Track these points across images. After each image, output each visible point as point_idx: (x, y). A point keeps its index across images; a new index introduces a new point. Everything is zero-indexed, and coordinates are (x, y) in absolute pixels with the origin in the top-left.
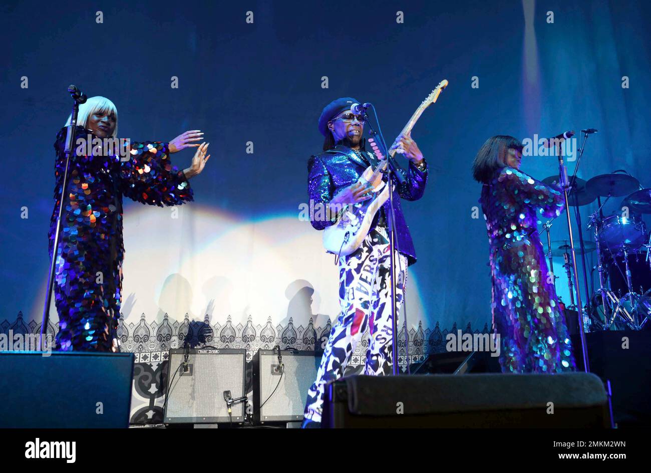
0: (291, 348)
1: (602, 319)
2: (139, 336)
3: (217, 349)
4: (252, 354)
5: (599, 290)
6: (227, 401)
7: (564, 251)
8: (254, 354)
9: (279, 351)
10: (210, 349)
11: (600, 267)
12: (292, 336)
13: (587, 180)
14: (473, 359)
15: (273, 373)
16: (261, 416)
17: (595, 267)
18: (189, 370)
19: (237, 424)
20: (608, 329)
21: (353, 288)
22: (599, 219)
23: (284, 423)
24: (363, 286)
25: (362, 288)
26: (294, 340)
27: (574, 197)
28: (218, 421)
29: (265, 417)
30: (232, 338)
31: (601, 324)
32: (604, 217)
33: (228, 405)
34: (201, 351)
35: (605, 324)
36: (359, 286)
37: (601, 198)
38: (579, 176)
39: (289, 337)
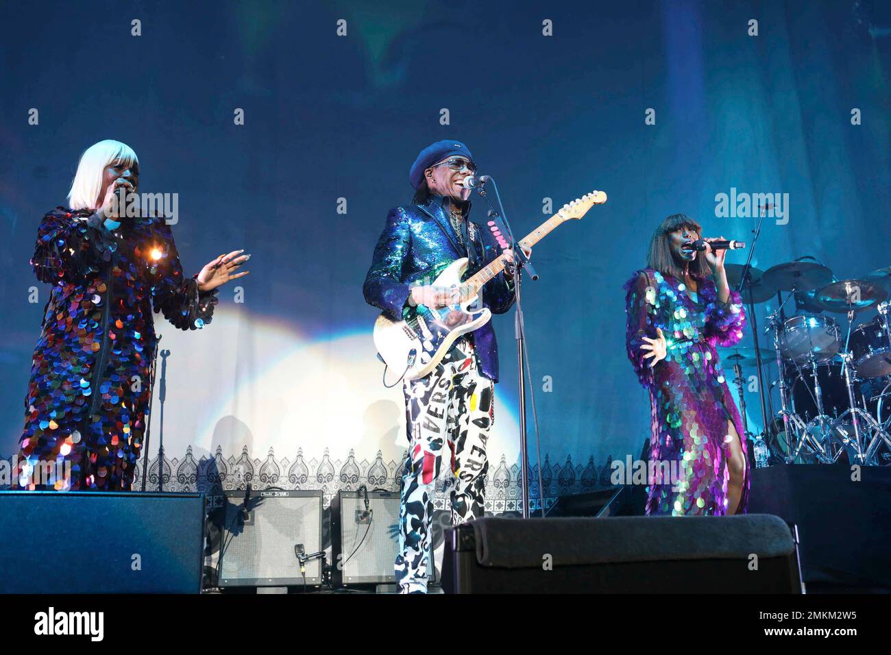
0: (380, 489)
1: (784, 451)
2: (184, 475)
3: (285, 491)
4: (330, 497)
5: (781, 412)
6: (299, 558)
7: (734, 362)
8: (333, 498)
9: (366, 492)
10: (277, 491)
11: (781, 382)
12: (381, 474)
13: (764, 269)
14: (618, 502)
15: (357, 520)
16: (343, 578)
17: (774, 383)
18: (250, 517)
19: (312, 587)
20: (792, 463)
21: (419, 424)
22: (780, 321)
23: (372, 586)
24: (431, 422)
25: (431, 425)
26: (383, 479)
27: (748, 292)
28: (288, 584)
29: (348, 577)
30: (304, 478)
31: (782, 456)
32: (786, 318)
33: (300, 563)
34: (264, 493)
35: (788, 456)
36: (427, 422)
37: (783, 294)
38: (754, 264)
39: (377, 476)
